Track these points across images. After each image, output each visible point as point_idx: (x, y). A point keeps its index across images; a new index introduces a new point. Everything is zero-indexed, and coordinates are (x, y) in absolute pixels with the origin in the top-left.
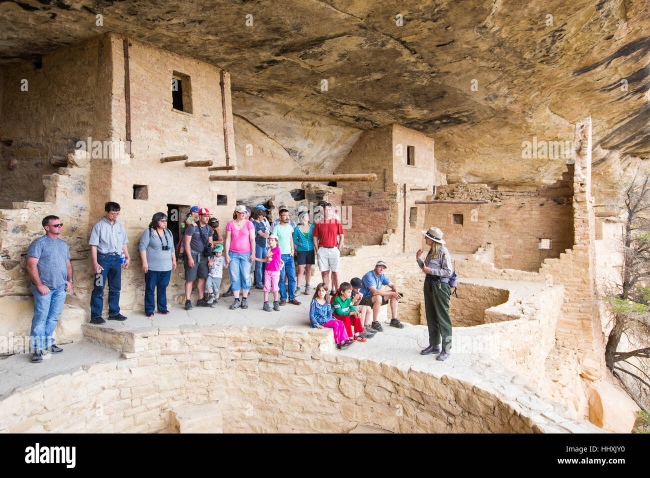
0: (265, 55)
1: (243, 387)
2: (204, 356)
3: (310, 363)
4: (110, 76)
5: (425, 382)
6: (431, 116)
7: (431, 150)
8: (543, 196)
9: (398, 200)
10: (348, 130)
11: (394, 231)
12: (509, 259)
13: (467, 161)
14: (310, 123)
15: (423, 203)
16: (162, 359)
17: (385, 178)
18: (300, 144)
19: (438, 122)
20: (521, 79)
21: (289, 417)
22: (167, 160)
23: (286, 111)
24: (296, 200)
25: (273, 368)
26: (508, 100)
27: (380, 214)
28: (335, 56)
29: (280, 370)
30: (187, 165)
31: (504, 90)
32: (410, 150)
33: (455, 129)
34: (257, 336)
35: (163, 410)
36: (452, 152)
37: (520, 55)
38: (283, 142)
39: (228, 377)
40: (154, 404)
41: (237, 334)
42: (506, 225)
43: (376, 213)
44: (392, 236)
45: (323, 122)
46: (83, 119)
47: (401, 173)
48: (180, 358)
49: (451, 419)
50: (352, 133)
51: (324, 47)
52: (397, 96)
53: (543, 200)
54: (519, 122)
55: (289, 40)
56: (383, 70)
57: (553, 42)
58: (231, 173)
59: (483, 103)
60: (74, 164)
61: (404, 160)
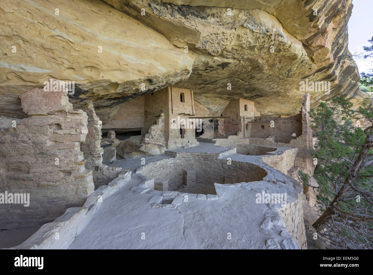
0: (202, 86)
1: (200, 166)
2: (191, 159)
3: (215, 161)
4: (168, 96)
5: (242, 164)
6: (252, 95)
7: (253, 105)
8: (292, 119)
9: (242, 122)
10: (226, 101)
11: (241, 131)
12: (281, 140)
13: (267, 108)
14: (214, 100)
15: (250, 122)
16: (182, 159)
17: (238, 115)
18: (211, 106)
19: (255, 97)
20: (281, 83)
21: (211, 173)
22: (180, 114)
23: (207, 97)
24: (210, 122)
25: (207, 162)
26: (278, 89)
27: (236, 126)
28: (220, 84)
29: (208, 162)
30: (184, 115)
31: (276, 86)
32: (246, 106)
33: (261, 98)
34: (203, 154)
35: (183, 170)
36: (261, 105)
37: (278, 77)
38: (206, 106)
39: (196, 164)
40: (181, 168)
41: (198, 154)
42: (279, 129)
43: (235, 126)
44: (240, 133)
45: (218, 100)
46: (162, 106)
47: (242, 113)
48: (186, 159)
49: (248, 172)
50: (227, 102)
51: (217, 82)
52: (240, 91)
53: (292, 120)
54: (284, 95)
55: (208, 82)
56: (235, 85)
57: (289, 73)
58: (194, 116)
59: (269, 90)
60: (162, 116)
61: (244, 109)
